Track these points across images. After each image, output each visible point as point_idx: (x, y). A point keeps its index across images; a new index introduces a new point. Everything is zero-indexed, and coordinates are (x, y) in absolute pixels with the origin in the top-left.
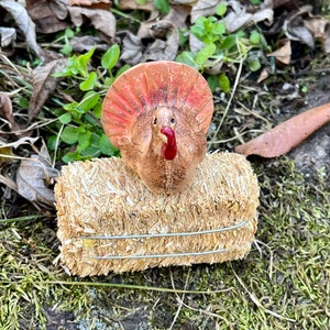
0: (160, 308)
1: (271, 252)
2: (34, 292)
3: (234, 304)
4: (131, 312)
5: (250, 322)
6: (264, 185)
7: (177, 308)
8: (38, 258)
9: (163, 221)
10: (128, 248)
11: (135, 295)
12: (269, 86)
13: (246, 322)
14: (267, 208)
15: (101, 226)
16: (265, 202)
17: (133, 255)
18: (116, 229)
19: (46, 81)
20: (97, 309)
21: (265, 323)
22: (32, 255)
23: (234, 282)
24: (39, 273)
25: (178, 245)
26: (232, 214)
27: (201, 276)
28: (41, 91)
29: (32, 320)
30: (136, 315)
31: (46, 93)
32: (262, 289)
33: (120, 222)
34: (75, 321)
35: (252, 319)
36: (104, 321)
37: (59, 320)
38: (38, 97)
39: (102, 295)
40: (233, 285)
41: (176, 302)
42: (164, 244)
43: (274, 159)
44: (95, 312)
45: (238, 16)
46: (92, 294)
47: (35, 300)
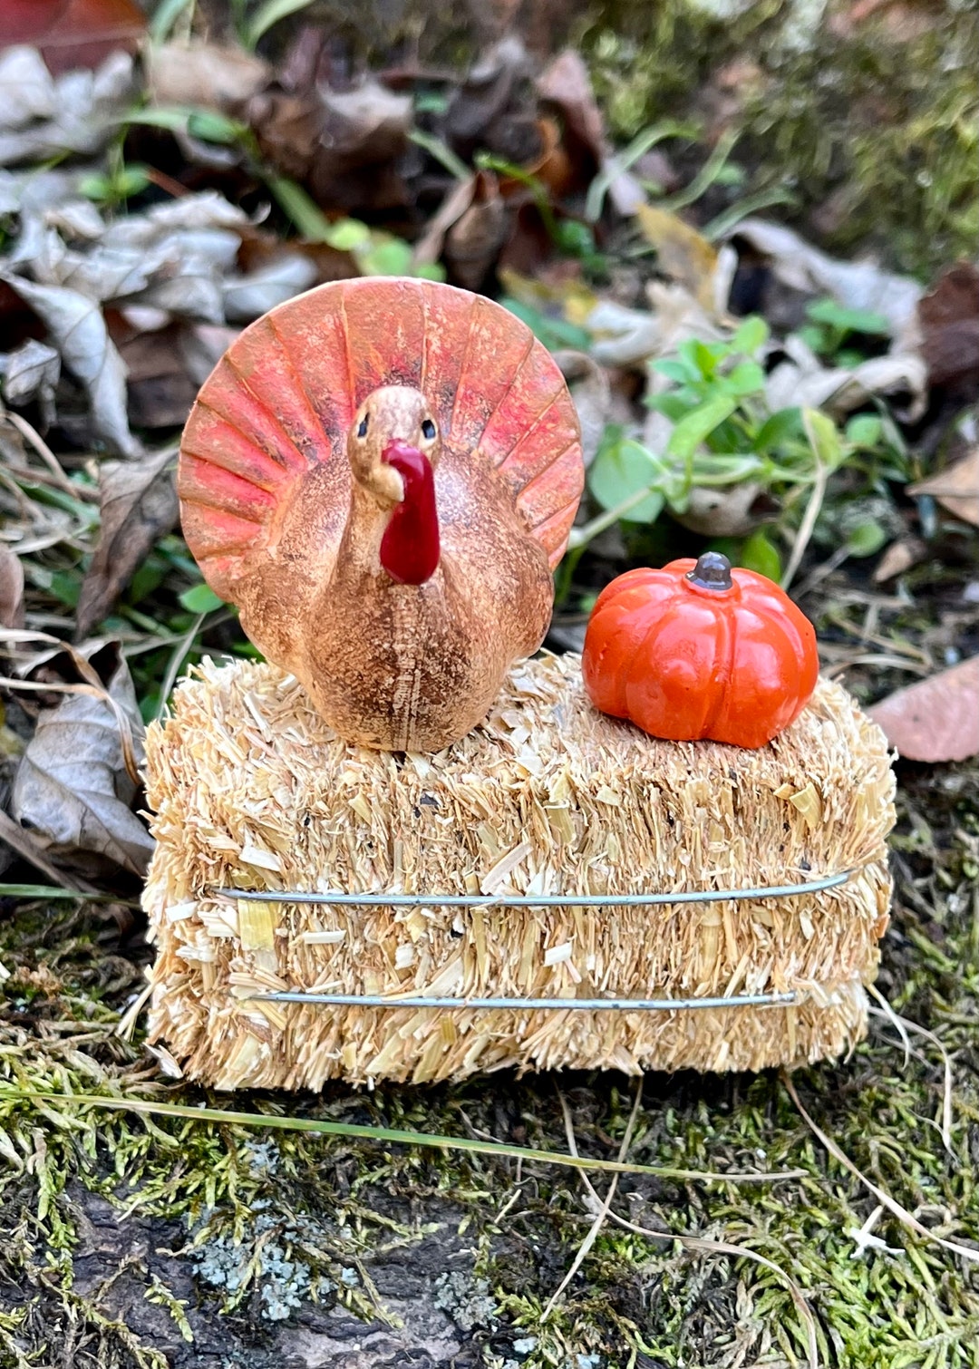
0: (519, 1226)
1: (948, 1061)
2: (40, 1133)
3: (811, 1228)
4: (408, 1235)
5: (872, 1296)
6: (910, 842)
7: (584, 1230)
8: (65, 1034)
9: (538, 843)
10: (404, 956)
11: (423, 1174)
12: (916, 592)
13: (857, 1293)
14: (926, 919)
15: (304, 844)
16: (919, 900)
17: (420, 993)
18: (361, 863)
19: (147, 490)
20: (275, 1211)
21: (932, 1300)
22: (43, 1025)
23: (809, 1152)
24: (61, 1073)
25: (593, 962)
26: (795, 841)
27: (679, 1130)
28: (128, 524)
29: (22, 1230)
30: (428, 1245)
31: (143, 532)
32: (916, 1181)
33: (380, 833)
34: (188, 1249)
35: (880, 1284)
36: (299, 1255)
37: (126, 1243)
38: (115, 547)
39: (300, 1163)
40: (803, 1164)
41: (581, 1210)
42: (541, 952)
43: (945, 767)
44: (267, 1220)
45: (805, 376)
46: (261, 1158)
47: (39, 1162)
